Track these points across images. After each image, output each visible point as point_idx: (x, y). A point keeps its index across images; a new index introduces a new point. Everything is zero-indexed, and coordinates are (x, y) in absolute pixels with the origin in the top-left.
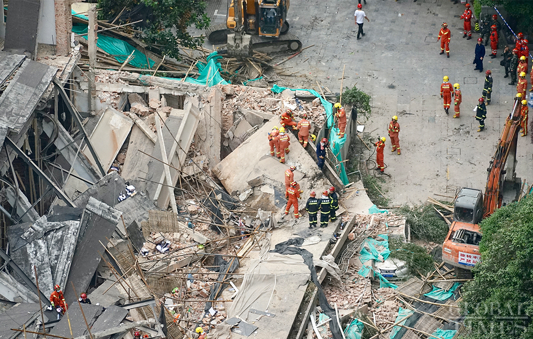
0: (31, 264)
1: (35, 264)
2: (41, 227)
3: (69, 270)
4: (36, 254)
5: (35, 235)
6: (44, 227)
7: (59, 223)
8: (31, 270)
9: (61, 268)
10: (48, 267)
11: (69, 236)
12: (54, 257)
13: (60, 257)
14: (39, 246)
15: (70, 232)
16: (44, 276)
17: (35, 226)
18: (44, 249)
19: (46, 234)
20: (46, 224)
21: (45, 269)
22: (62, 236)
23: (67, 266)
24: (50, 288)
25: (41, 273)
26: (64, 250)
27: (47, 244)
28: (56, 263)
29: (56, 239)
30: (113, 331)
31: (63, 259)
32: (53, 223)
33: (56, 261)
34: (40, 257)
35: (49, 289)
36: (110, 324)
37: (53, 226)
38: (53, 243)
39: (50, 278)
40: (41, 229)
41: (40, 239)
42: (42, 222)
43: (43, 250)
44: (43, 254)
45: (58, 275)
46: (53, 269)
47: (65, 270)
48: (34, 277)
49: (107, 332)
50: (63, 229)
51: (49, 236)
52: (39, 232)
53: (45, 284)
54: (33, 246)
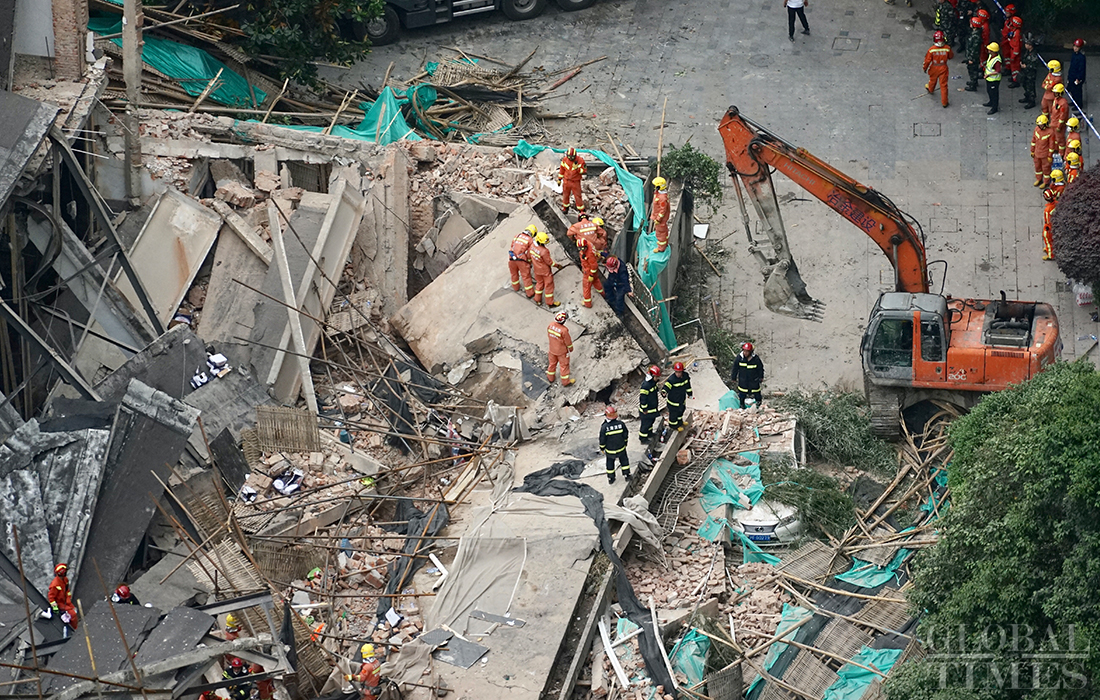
0: (6, 521)
1: (14, 521)
2: (27, 443)
3: (87, 533)
4: (16, 501)
5: (15, 460)
6: (33, 442)
7: (65, 435)
8: (6, 535)
9: (69, 529)
10: (41, 527)
11: (86, 461)
12: (55, 507)
13: (68, 506)
14: (23, 484)
15: (88, 453)
16: (33, 547)
17: (13, 440)
18: (33, 491)
19: (38, 458)
20: (37, 437)
21: (36, 531)
22: (72, 462)
23: (82, 524)
24: (47, 571)
25: (27, 540)
26: (76, 491)
27: (40, 479)
28: (60, 520)
29: (59, 469)
30: (182, 661)
31: (75, 510)
32: (52, 435)
33: (59, 515)
34: (25, 507)
35: (45, 574)
36: (176, 647)
37: (53, 441)
38: (52, 476)
39: (47, 552)
40: (26, 448)
41: (24, 468)
42: (30, 432)
43: (30, 492)
44: (33, 500)
45: (64, 544)
46: (53, 531)
47: (79, 533)
48: (13, 548)
49: (169, 664)
50: (74, 447)
51: (44, 463)
52: (22, 455)
53: (35, 563)
54: (9, 483)
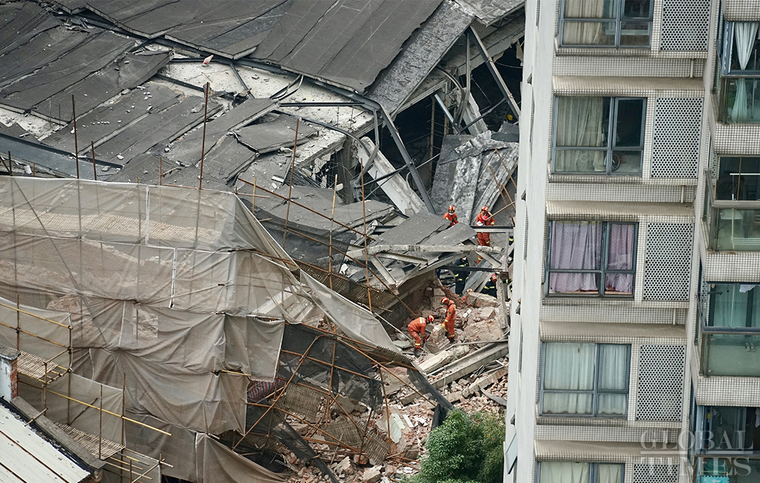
0: (455, 183)
1: (459, 184)
2: (481, 143)
3: (496, 200)
4: (464, 173)
5: (472, 151)
6: (485, 144)
7: (502, 143)
8: (453, 190)
9: (487, 195)
10: (472, 190)
11: (508, 160)
12: (484, 182)
13: (491, 182)
14: (471, 165)
15: (511, 155)
16: (464, 200)
17: (474, 140)
18: (475, 170)
19: (484, 153)
20: (488, 141)
21: (468, 192)
22: (501, 159)
23: (494, 194)
24: (466, 215)
25: (462, 195)
26: (497, 175)
27: (481, 164)
28: (484, 189)
29: (494, 161)
30: (445, 249)
31: (493, 185)
32: (496, 142)
33: (485, 187)
34: (468, 178)
35: (465, 216)
37: (496, 145)
38: (489, 164)
39: (470, 205)
40: (480, 146)
41: (475, 156)
42: (485, 138)
43: (473, 170)
44: (473, 175)
45: (482, 203)
46: (478, 194)
47: (491, 199)
48: (453, 198)
49: (436, 248)
50: (505, 151)
51: (487, 156)
52: (477, 149)
53: (462, 209)
54: (464, 163)
